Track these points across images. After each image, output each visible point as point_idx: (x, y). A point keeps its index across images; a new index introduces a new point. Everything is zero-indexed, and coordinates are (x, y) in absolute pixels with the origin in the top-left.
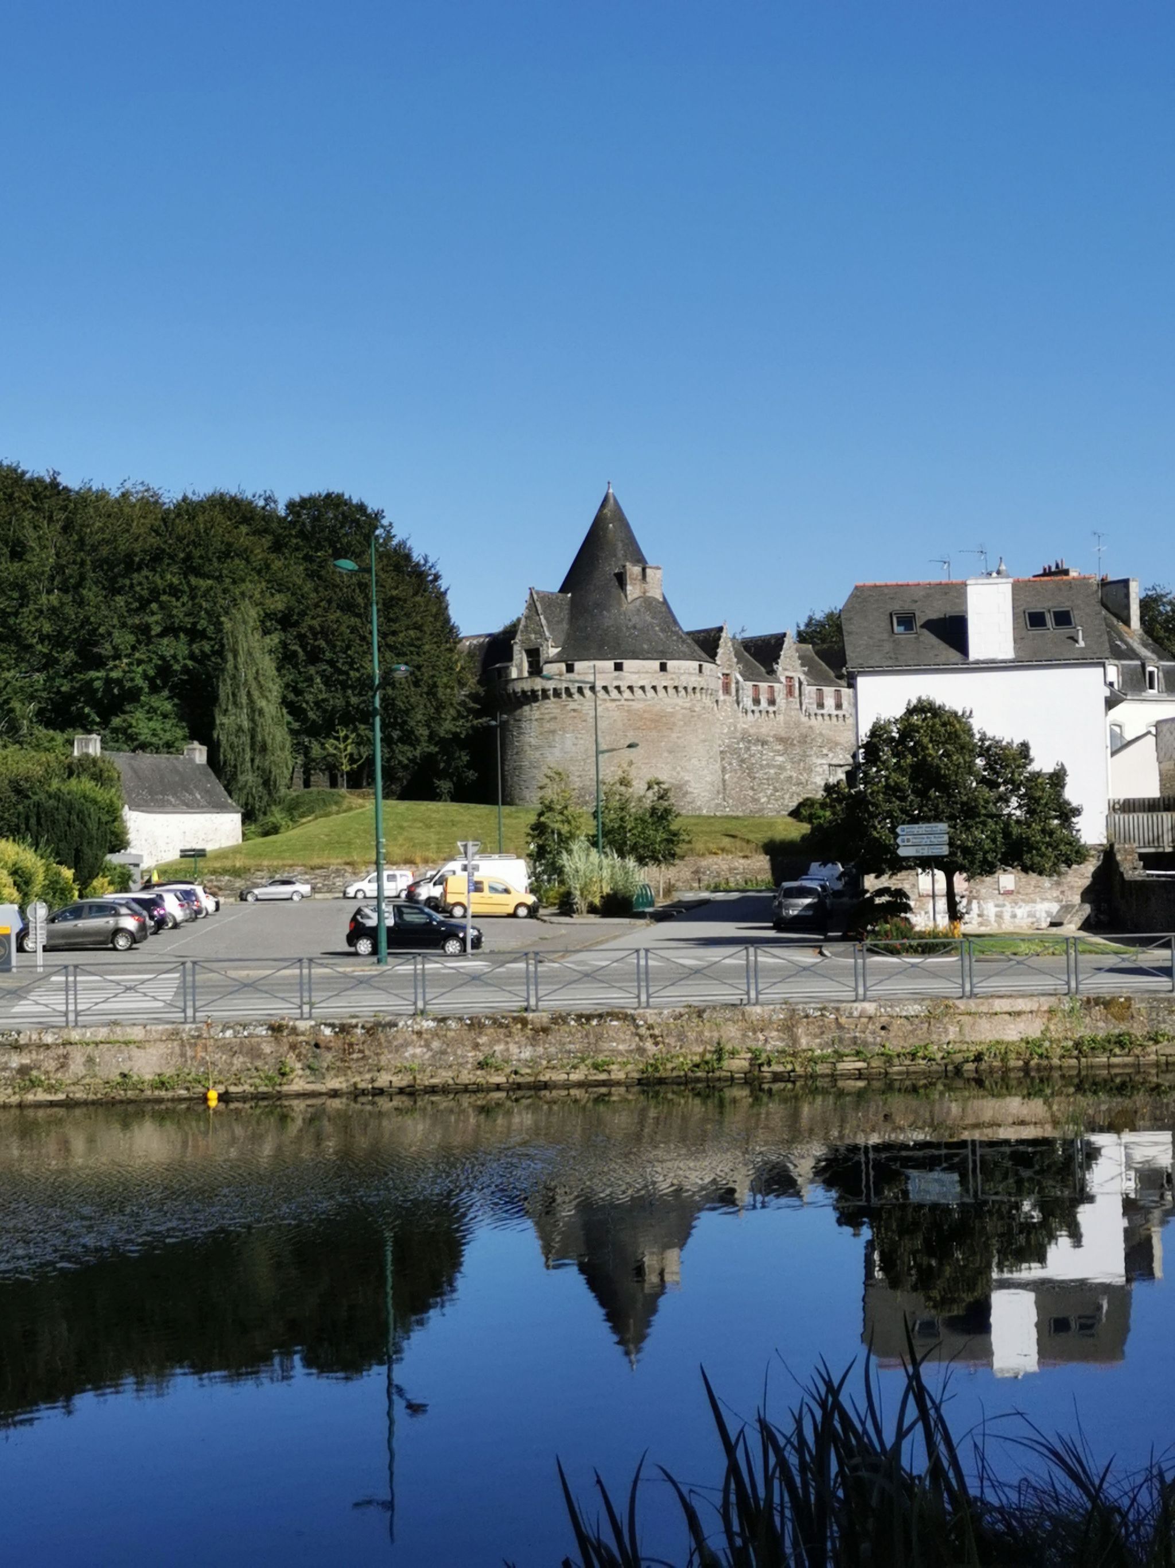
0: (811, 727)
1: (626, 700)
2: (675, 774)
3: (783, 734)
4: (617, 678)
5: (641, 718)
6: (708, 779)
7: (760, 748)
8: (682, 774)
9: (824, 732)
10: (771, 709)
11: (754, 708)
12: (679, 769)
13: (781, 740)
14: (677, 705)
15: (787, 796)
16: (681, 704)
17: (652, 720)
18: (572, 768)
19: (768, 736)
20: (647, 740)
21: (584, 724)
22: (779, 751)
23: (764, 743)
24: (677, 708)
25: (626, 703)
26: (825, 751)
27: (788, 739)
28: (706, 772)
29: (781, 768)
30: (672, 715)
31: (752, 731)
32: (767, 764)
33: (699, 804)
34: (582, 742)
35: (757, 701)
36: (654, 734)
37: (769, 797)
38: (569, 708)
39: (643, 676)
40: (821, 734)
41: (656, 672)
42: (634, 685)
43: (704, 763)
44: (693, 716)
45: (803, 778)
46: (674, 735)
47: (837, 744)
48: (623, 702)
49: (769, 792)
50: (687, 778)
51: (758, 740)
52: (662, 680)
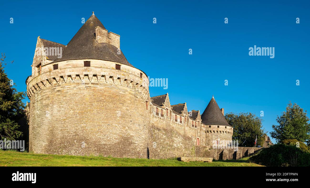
0: (173, 127)
1: (92, 84)
2: (124, 131)
3: (165, 127)
4: (86, 70)
5: (103, 95)
6: (143, 136)
7: (158, 131)
8: (129, 131)
9: (177, 129)
10: (162, 118)
11: (157, 116)
12: (127, 128)
13: (165, 130)
14: (126, 91)
15: (166, 150)
16: (129, 91)
17: (110, 97)
18: (57, 125)
19: (161, 127)
20: (106, 109)
21: (64, 98)
22: (164, 134)
23: (159, 130)
24: (127, 93)
25: (92, 85)
26: (177, 136)
27: (167, 130)
28: (142, 132)
29: (164, 139)
30: (124, 96)
31: (155, 125)
32: (160, 138)
33: (138, 150)
34: (63, 109)
35: (157, 114)
36: (111, 105)
37: (161, 150)
38: (56, 90)
39: (103, 69)
40: (176, 130)
41: (113, 69)
42: (98, 74)
43: (141, 128)
44: (136, 100)
45: (171, 144)
46: (124, 108)
47: (180, 134)
48: (90, 85)
49: (161, 148)
50: (131, 134)
51: (157, 129)
52: (116, 74)
